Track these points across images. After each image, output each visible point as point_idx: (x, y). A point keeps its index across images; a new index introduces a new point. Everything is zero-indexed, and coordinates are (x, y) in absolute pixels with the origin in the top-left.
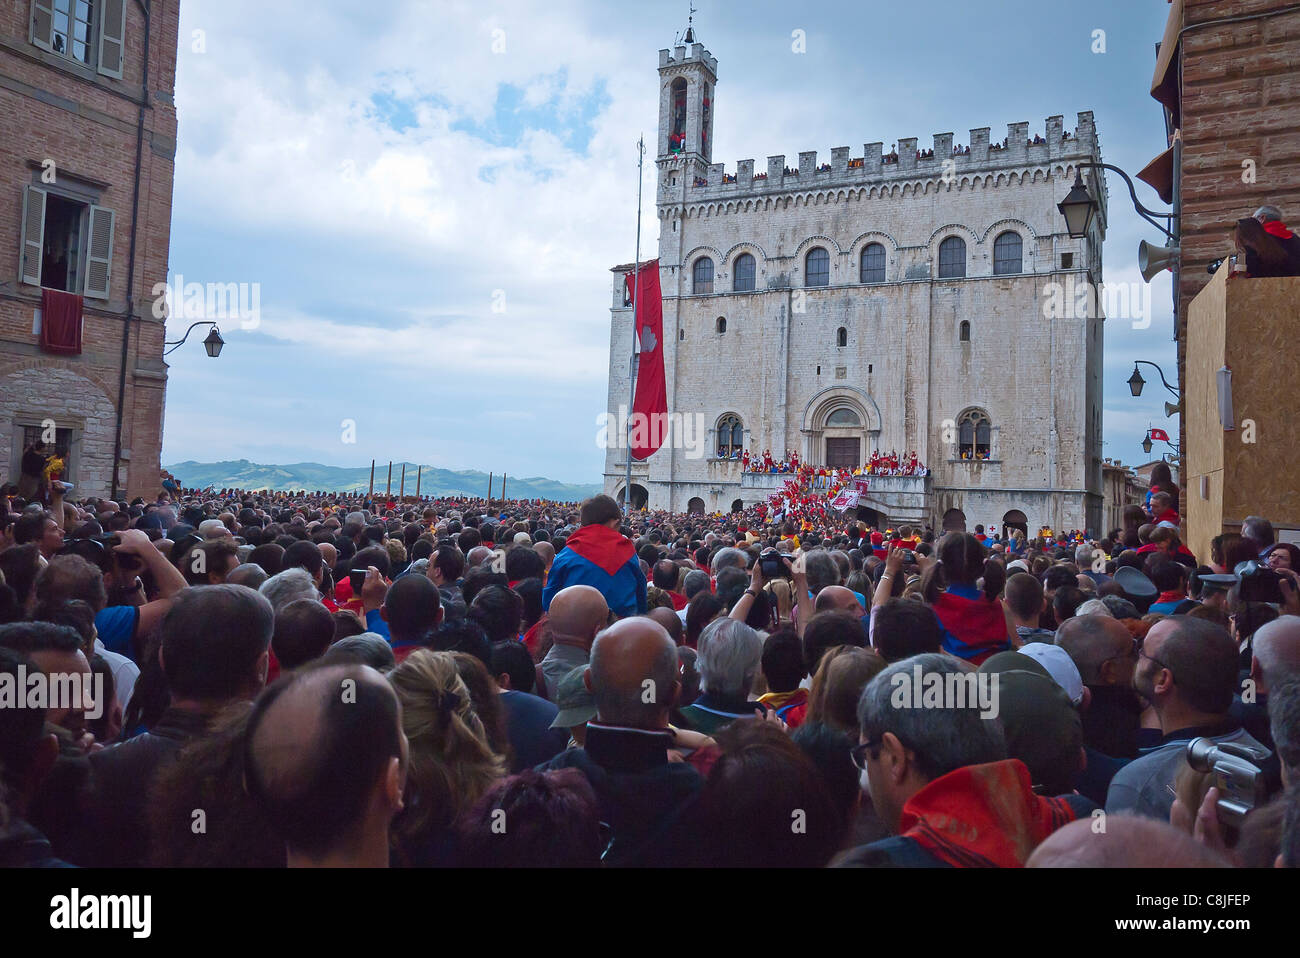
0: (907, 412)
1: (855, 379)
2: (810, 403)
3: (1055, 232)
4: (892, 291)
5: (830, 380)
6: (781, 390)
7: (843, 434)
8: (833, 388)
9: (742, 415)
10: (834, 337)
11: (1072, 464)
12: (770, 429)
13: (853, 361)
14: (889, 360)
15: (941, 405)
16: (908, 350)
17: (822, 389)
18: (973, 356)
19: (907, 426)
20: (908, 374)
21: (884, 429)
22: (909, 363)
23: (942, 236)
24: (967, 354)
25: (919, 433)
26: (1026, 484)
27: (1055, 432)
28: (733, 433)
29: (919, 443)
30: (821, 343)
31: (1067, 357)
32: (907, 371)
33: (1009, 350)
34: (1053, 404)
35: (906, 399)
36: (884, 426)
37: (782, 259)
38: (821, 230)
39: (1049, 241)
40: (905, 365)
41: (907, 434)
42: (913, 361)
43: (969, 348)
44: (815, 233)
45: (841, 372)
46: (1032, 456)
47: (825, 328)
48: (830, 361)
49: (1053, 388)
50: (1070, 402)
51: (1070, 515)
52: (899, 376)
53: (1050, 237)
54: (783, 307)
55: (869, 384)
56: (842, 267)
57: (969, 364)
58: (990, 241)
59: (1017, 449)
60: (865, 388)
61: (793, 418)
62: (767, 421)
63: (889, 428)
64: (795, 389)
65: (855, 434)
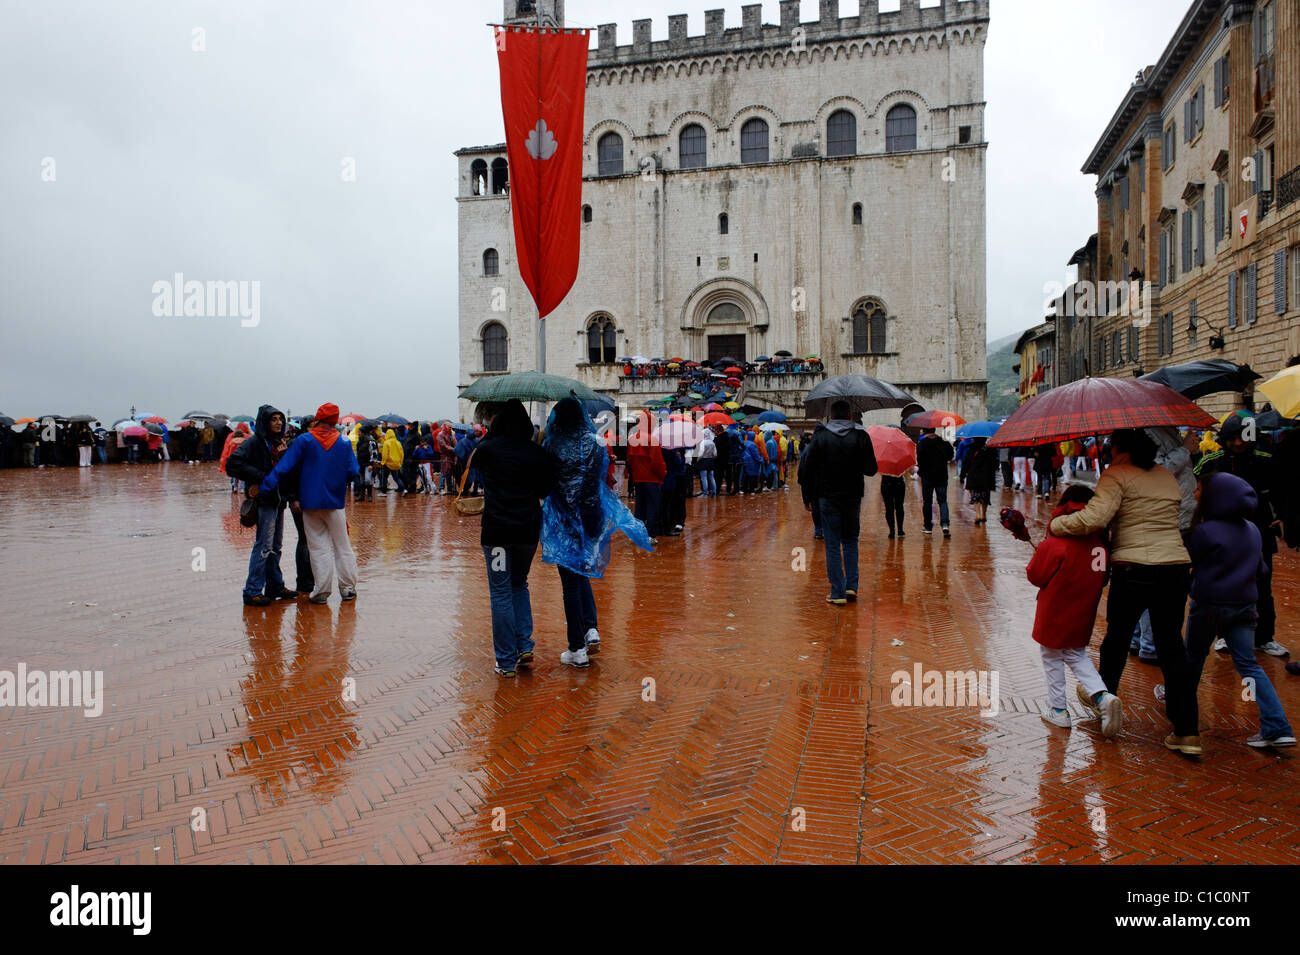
0: (797, 304)
1: (739, 268)
2: (690, 298)
3: (952, 104)
4: (778, 171)
5: (711, 271)
6: (658, 285)
7: (726, 331)
8: (716, 280)
9: (614, 313)
10: (716, 223)
11: (973, 354)
12: (647, 329)
13: (736, 250)
14: (776, 249)
15: (833, 294)
16: (797, 237)
17: (702, 281)
18: (867, 241)
19: (798, 320)
20: (798, 262)
21: (772, 324)
22: (799, 250)
23: (830, 109)
24: (860, 239)
25: (811, 326)
26: (926, 376)
27: (954, 320)
28: (604, 334)
29: (811, 337)
30: (700, 231)
31: (966, 239)
32: (797, 260)
33: (905, 233)
34: (952, 290)
36: (772, 319)
37: (652, 137)
38: (696, 103)
39: (945, 114)
40: (793, 252)
41: (798, 328)
42: (802, 247)
43: (863, 232)
44: (690, 107)
45: (723, 262)
46: (930, 346)
47: (705, 214)
48: (712, 252)
49: (952, 273)
50: (970, 287)
51: (971, 407)
52: (787, 265)
53: (946, 110)
54: (657, 191)
55: (755, 275)
56: (721, 144)
57: (862, 249)
58: (882, 115)
59: (915, 340)
60: (750, 279)
61: (672, 315)
62: (643, 319)
63: (778, 322)
64: (673, 282)
65: (740, 330)
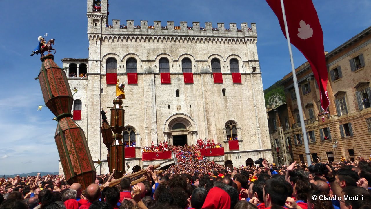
0: (208, 123)
1: (184, 111)
2: (167, 121)
3: (249, 60)
4: (196, 76)
5: (174, 111)
6: (154, 115)
7: (180, 133)
8: (176, 114)
9: (135, 127)
10: (175, 94)
11: (266, 140)
12: (150, 133)
13: (183, 103)
14: (198, 103)
15: (219, 120)
16: (205, 99)
17: (171, 115)
18: (228, 102)
19: (208, 129)
20: (206, 108)
21: (198, 130)
22: (206, 103)
23: (212, 58)
24: (226, 101)
25: (213, 131)
26: (252, 148)
27: (259, 129)
28: (130, 135)
29: (214, 135)
30: (169, 96)
31: (259, 102)
32: (206, 107)
33: (240, 99)
34: (257, 119)
35: (207, 118)
37: (149, 61)
38: (165, 51)
39: (247, 63)
40: (205, 105)
41: (209, 132)
42: (208, 103)
43: (226, 98)
44: (163, 52)
45: (179, 108)
46: (252, 137)
47: (171, 90)
48: (174, 103)
49: (256, 113)
50: (262, 118)
51: (268, 158)
52: (203, 109)
53: (248, 62)
54: (152, 80)
55: (191, 112)
56: (175, 66)
57: (227, 104)
58: (228, 61)
59: (247, 136)
60: (189, 114)
61: (160, 127)
62: (148, 129)
63: (200, 130)
64: (159, 115)
65: (185, 133)
